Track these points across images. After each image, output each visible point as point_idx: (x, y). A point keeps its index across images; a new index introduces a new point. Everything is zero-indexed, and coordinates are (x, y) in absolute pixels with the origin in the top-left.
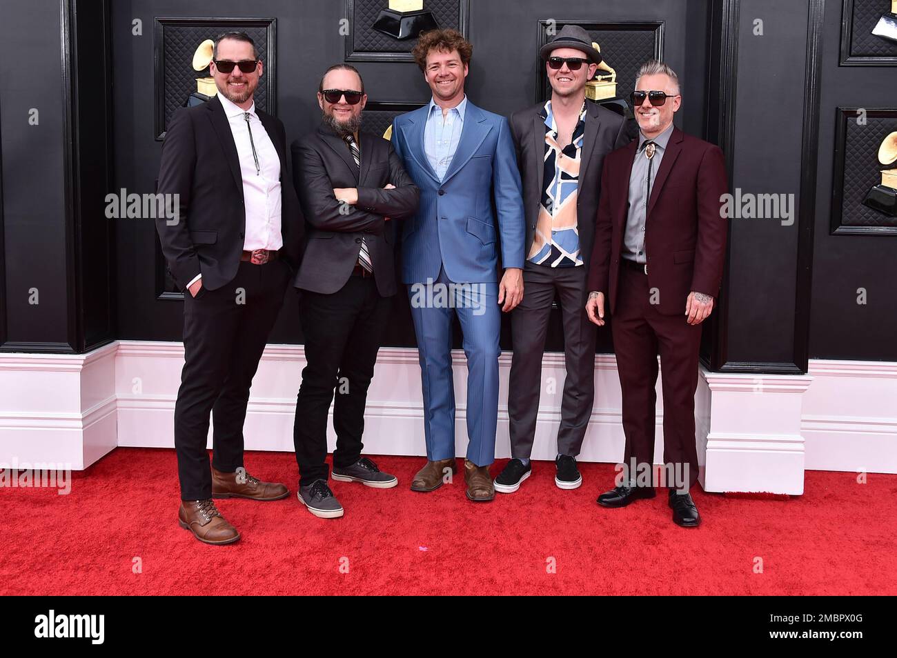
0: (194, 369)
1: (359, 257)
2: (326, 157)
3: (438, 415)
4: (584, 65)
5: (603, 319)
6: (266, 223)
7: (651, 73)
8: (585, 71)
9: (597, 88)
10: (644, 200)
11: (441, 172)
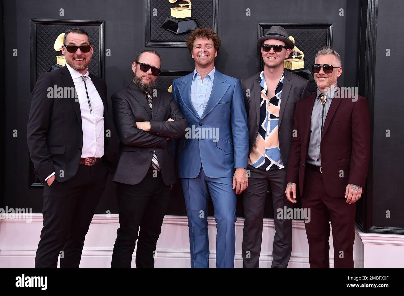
0: (49, 231)
1: (152, 162)
2: (131, 103)
3: (199, 257)
4: (283, 50)
5: (295, 199)
6: (94, 141)
7: (324, 54)
8: (284, 53)
9: (292, 63)
10: (320, 129)
11: (200, 112)
